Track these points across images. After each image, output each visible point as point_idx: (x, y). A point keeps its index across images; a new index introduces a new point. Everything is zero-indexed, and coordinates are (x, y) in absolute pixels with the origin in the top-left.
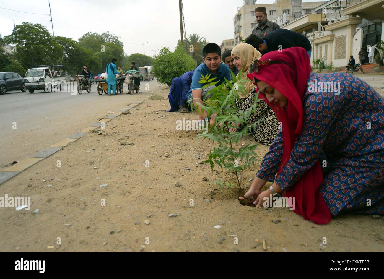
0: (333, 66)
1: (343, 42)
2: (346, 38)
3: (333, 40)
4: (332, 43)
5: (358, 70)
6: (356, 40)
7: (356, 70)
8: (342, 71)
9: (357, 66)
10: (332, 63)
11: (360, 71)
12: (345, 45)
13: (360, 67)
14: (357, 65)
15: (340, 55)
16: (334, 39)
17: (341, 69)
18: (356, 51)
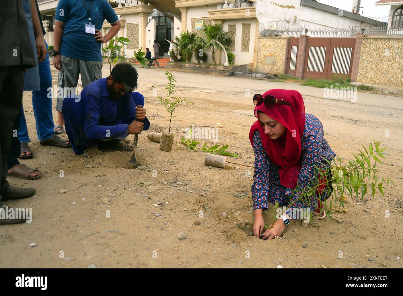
0: (125, 57)
1: (136, 30)
2: (138, 26)
3: (124, 27)
4: (123, 30)
5: (155, 64)
6: (149, 30)
7: (152, 64)
8: (136, 63)
9: (153, 60)
10: (124, 53)
11: (156, 65)
12: (138, 34)
13: (156, 61)
14: (153, 58)
15: (133, 45)
16: (126, 25)
17: (135, 61)
18: (149, 43)
